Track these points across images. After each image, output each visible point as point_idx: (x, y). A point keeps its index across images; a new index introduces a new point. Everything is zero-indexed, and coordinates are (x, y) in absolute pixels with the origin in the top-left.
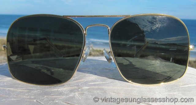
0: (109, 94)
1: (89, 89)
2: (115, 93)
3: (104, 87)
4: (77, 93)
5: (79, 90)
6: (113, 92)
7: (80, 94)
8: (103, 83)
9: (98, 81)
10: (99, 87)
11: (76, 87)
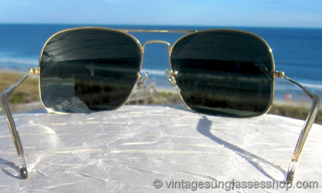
0: (152, 161)
1: (121, 153)
2: (162, 160)
3: (145, 151)
4: (100, 161)
5: (105, 155)
6: (159, 159)
7: (105, 161)
8: (146, 143)
9: (138, 141)
10: (138, 151)
11: (100, 150)
